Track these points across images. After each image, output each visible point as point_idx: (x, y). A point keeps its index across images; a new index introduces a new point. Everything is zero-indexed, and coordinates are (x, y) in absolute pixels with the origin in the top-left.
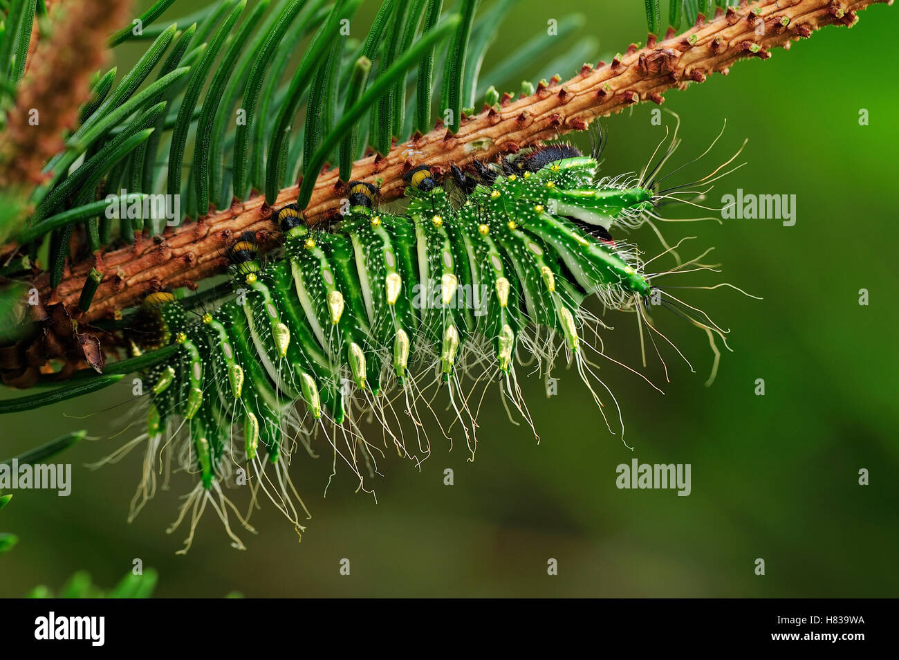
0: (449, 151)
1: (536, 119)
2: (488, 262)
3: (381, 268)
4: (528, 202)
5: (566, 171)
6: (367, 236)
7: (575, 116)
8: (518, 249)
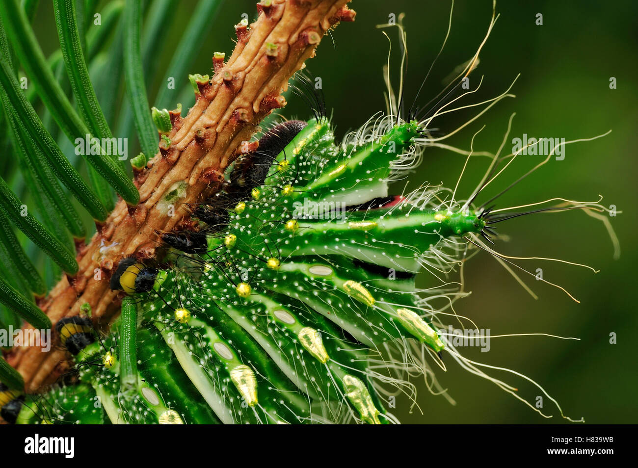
0: (143, 224)
1: (219, 129)
2: (274, 322)
3: (146, 413)
4: (272, 225)
5: (297, 159)
6: (111, 382)
7: (261, 96)
8: (300, 285)
